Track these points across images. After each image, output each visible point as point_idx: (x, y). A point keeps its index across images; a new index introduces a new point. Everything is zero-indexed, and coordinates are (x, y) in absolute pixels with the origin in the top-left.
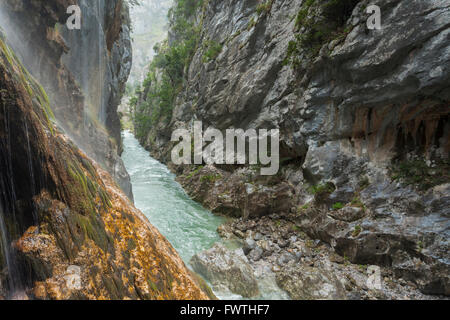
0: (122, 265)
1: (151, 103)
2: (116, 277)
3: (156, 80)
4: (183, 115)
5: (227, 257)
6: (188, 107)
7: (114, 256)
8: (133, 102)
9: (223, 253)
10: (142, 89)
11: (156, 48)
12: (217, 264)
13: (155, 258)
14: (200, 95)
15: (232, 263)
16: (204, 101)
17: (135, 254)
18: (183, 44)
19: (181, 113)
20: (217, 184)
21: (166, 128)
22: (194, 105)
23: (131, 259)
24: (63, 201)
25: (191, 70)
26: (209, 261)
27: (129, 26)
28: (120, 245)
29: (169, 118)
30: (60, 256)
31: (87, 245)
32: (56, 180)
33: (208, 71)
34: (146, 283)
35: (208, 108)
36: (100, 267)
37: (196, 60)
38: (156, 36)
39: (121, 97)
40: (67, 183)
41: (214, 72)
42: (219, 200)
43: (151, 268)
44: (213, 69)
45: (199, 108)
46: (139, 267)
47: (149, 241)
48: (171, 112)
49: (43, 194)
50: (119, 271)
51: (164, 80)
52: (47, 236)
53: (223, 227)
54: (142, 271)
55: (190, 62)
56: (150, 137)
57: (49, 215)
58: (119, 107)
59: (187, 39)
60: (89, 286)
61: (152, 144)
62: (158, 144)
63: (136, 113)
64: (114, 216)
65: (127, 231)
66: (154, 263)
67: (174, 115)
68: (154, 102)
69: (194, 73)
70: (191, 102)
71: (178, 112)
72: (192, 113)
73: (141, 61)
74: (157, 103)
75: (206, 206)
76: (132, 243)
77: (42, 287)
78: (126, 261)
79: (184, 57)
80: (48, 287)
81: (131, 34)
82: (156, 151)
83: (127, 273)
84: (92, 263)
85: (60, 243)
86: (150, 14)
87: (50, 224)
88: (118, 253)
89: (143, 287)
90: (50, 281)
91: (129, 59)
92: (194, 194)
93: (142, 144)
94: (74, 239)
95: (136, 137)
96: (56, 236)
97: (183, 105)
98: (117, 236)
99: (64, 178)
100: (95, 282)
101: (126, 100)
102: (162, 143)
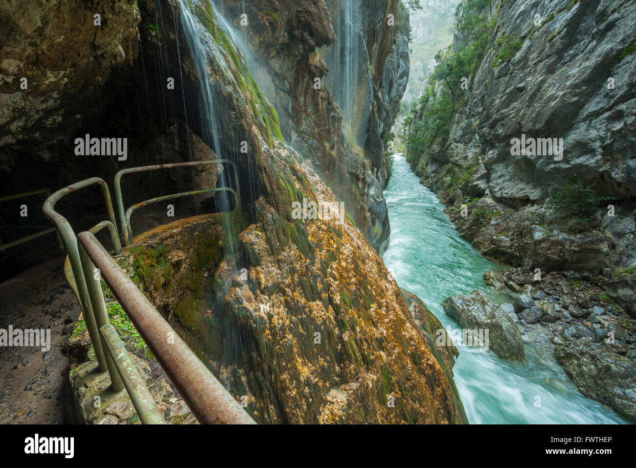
0: (319, 273)
1: (426, 123)
2: (312, 281)
3: (435, 95)
4: (462, 136)
5: (488, 309)
6: (469, 125)
7: (313, 263)
8: (408, 123)
9: (484, 303)
10: (418, 107)
11: (438, 57)
12: (474, 314)
13: (355, 276)
14: (484, 109)
15: (494, 317)
16: (488, 117)
17: (334, 266)
18: (471, 46)
19: (459, 133)
20: (493, 222)
21: (440, 151)
22: (476, 122)
23: (329, 270)
24: (274, 206)
25: (476, 79)
26: (465, 308)
27: (408, 36)
28: (321, 255)
29: (445, 140)
30: (268, 252)
31: (290, 248)
32: (269, 188)
33: (499, 77)
34: (338, 294)
35: (492, 126)
36: (298, 268)
37: (484, 65)
38: (440, 42)
39: (395, 117)
40: (277, 191)
41: (507, 78)
42: (493, 242)
43: (349, 284)
44: (506, 75)
45: (481, 126)
46: (335, 279)
47: (352, 259)
48: (447, 132)
49: (261, 199)
50: (315, 277)
51: (444, 94)
52: (260, 234)
53: (492, 274)
54: (337, 283)
55: (477, 68)
56: (422, 161)
57: (263, 217)
58: (393, 128)
59: (476, 39)
60: (287, 281)
61: (423, 169)
62: (430, 169)
63: (410, 134)
64: (319, 228)
65: (330, 244)
66: (353, 280)
67: (451, 136)
68: (431, 120)
69: (481, 82)
70: (473, 120)
71: (456, 132)
72: (473, 133)
73: (422, 75)
74: (432, 123)
75: (476, 246)
76: (334, 256)
77: (254, 271)
78: (323, 270)
79: (470, 63)
80: (257, 273)
81: (409, 44)
82: (427, 177)
83: (322, 280)
84: (292, 263)
85: (268, 241)
86: (436, 17)
87: (263, 224)
88: (317, 260)
89: (335, 297)
90: (259, 268)
91: (406, 74)
92: (463, 231)
93: (413, 169)
94: (279, 240)
95: (408, 161)
96: (266, 234)
97: (463, 124)
98: (319, 245)
99: (275, 187)
100: (293, 280)
101: (400, 120)
102: (434, 168)
